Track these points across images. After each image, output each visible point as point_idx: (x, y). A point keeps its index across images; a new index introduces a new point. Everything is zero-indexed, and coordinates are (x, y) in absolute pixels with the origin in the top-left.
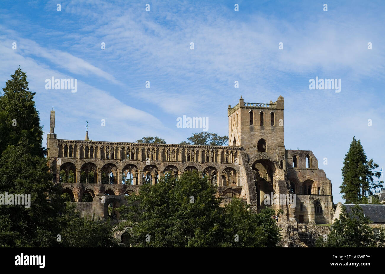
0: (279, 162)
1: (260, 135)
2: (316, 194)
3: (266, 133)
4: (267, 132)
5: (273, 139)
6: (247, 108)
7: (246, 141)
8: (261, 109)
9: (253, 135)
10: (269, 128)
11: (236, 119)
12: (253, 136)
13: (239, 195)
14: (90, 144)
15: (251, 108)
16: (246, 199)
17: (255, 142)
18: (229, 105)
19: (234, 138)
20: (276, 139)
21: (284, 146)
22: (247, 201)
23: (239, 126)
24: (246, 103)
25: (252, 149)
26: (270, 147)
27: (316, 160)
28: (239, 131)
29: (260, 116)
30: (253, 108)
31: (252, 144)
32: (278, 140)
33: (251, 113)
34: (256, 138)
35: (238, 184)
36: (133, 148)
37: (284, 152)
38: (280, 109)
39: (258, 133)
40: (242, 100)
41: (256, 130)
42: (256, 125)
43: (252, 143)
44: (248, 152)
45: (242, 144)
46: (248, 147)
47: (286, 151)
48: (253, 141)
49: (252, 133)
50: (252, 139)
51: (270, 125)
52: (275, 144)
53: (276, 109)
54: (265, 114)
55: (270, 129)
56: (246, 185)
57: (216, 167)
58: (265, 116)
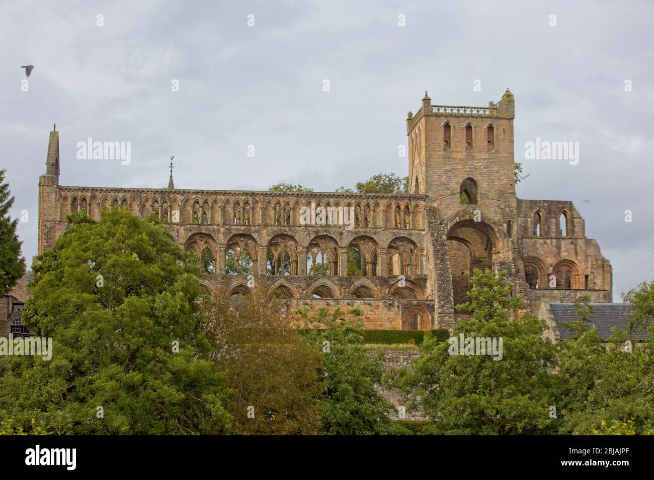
0: (505, 225)
1: (466, 171)
2: (581, 288)
3: (477, 166)
4: (480, 164)
5: (493, 179)
6: (438, 116)
7: (437, 183)
8: (468, 117)
9: (450, 171)
10: (483, 157)
11: (418, 138)
12: (450, 173)
13: (423, 292)
14: (121, 195)
15: (447, 116)
16: (433, 301)
17: (456, 184)
18: (408, 112)
19: (415, 178)
20: (499, 179)
21: (514, 193)
22: (434, 305)
23: (423, 154)
24: (435, 106)
25: (448, 200)
26: (487, 195)
27: (580, 220)
28: (423, 164)
29: (465, 131)
30: (451, 115)
31: (448, 189)
32: (503, 180)
33: (447, 126)
34: (457, 176)
35: (419, 271)
36: (206, 202)
37: (514, 204)
38: (505, 117)
39: (461, 166)
40: (427, 100)
41: (457, 160)
42: (458, 150)
43: (449, 186)
44: (440, 204)
45: (427, 190)
46: (442, 195)
47: (519, 202)
48: (451, 184)
49: (448, 167)
50: (449, 178)
51: (487, 150)
52: (496, 188)
53: (497, 118)
54: (475, 127)
55: (487, 157)
56: (433, 273)
57: (373, 236)
58: (475, 132)
